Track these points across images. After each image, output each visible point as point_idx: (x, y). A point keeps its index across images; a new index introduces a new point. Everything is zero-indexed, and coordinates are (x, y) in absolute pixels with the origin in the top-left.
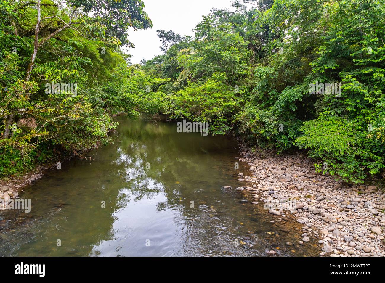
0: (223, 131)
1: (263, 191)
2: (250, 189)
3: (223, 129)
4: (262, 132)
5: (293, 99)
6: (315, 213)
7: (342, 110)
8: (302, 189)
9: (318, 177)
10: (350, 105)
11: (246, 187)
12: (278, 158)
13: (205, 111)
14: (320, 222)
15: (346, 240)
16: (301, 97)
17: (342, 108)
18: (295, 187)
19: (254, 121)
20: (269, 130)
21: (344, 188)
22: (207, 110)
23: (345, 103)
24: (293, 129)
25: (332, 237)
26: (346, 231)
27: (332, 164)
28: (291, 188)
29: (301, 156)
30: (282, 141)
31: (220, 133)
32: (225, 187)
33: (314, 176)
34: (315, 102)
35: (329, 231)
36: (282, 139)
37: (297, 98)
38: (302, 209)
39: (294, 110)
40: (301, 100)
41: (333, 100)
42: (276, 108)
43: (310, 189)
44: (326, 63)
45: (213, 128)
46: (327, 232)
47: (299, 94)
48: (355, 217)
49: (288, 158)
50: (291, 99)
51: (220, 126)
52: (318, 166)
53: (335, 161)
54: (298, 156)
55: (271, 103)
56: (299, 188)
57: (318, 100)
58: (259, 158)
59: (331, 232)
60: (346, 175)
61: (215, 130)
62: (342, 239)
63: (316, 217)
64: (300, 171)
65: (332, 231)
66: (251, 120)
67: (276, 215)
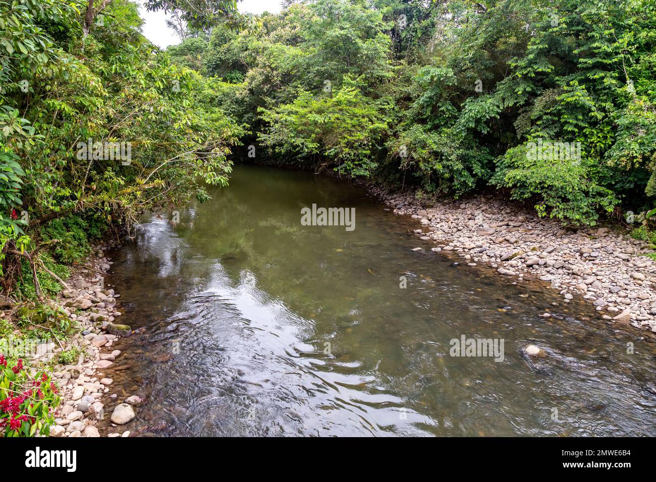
0: (366, 169)
1: (470, 250)
2: (450, 249)
3: (364, 166)
4: (438, 167)
5: (488, 117)
6: (557, 267)
7: (556, 131)
8: (516, 242)
9: (525, 225)
10: (570, 122)
11: (443, 247)
12: (451, 205)
13: (345, 138)
14: (568, 277)
15: (613, 291)
16: (498, 113)
17: (555, 127)
18: (505, 240)
19: (424, 151)
20: (449, 163)
21: (568, 235)
22: (348, 137)
23: (562, 120)
24: (478, 161)
25: (595, 290)
26: (608, 281)
27: (558, 204)
28: (501, 243)
29: (483, 199)
30: (462, 179)
31: (362, 172)
32: (414, 250)
33: (520, 223)
34: (516, 120)
35: (587, 285)
36: (461, 177)
37: (493, 115)
38: (538, 264)
39: (486, 133)
40: (499, 117)
41: (545, 117)
42: (458, 131)
43: (527, 240)
44: (536, 63)
45: (349, 166)
46: (586, 286)
47: (496, 109)
48: (604, 265)
49: (466, 204)
50: (485, 116)
51: (360, 162)
52: (541, 208)
53: (560, 200)
54: (479, 199)
55: (443, 123)
56: (513, 240)
57: (519, 118)
58: (421, 208)
59: (590, 286)
60: (578, 217)
61: (353, 168)
62: (607, 291)
63: (560, 271)
64: (494, 219)
65: (591, 284)
66: (420, 150)
67: (511, 275)
